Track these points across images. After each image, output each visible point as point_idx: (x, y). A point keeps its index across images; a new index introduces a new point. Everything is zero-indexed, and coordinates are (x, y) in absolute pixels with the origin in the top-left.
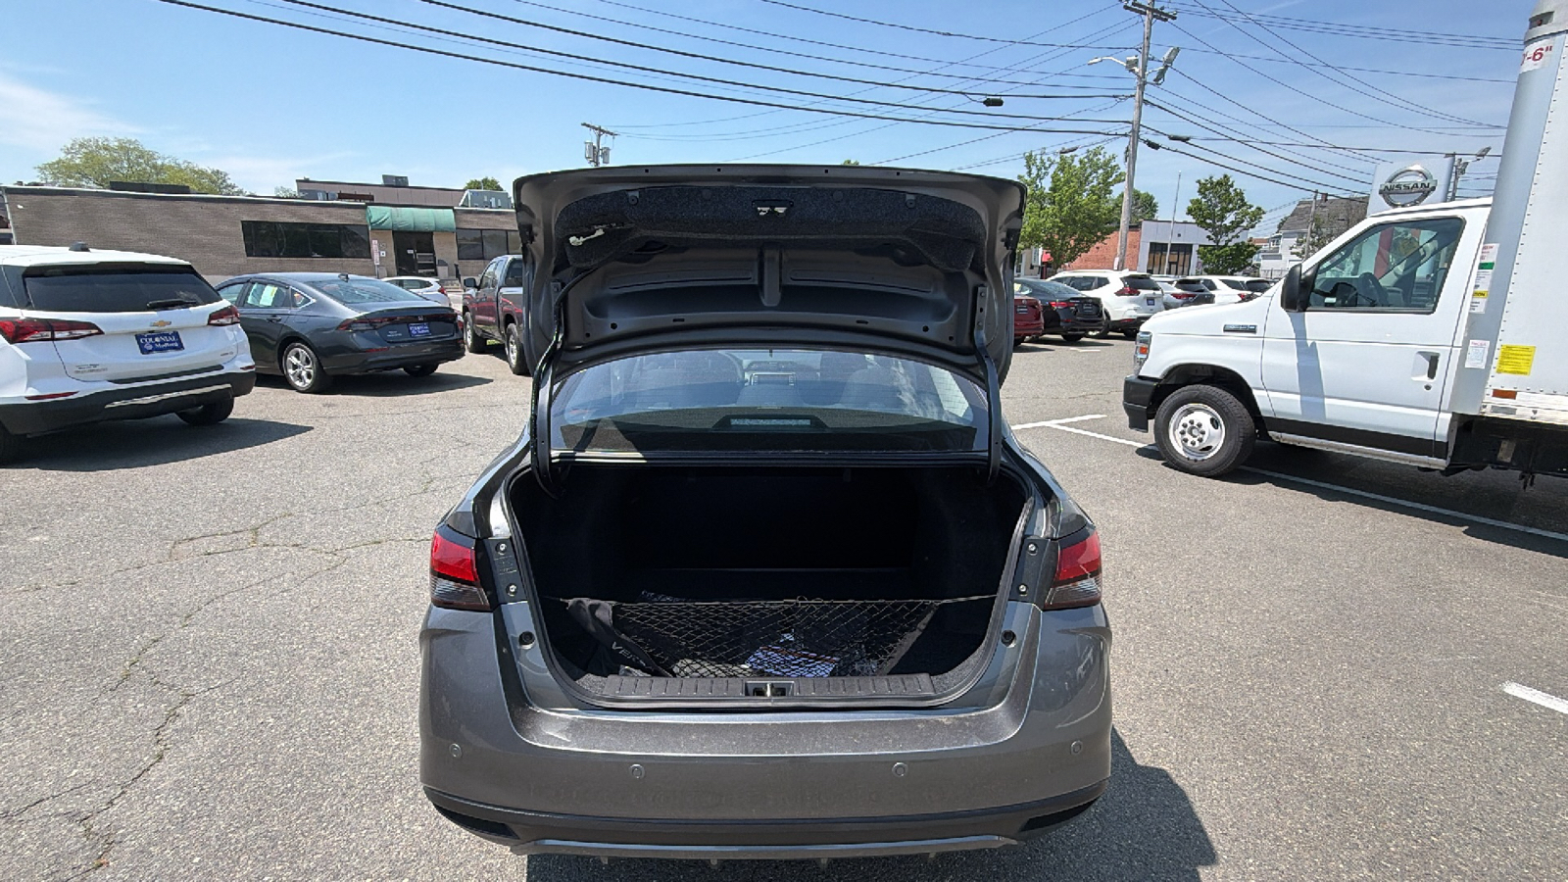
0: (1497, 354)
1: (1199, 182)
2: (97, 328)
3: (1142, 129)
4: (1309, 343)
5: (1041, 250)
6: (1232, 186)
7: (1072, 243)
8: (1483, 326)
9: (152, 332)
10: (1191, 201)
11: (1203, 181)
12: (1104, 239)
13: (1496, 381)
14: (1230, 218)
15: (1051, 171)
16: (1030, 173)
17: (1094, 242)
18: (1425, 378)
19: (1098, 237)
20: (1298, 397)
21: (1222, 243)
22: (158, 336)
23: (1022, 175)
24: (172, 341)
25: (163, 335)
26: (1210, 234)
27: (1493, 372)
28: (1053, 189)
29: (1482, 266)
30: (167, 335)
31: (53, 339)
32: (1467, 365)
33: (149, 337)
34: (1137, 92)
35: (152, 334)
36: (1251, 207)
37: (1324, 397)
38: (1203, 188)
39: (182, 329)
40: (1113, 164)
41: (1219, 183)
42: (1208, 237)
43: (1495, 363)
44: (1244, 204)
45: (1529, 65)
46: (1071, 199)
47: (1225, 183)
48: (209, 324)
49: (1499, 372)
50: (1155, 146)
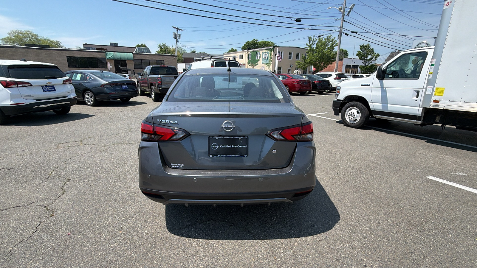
0: (435, 90)
1: (360, 46)
2: (31, 84)
3: (343, 29)
4: (384, 88)
5: (313, 67)
6: (370, 47)
7: (322, 64)
8: (431, 82)
9: (46, 85)
10: (358, 52)
11: (361, 46)
13: (434, 98)
14: (369, 57)
15: (316, 42)
16: (310, 43)
17: (329, 64)
18: (416, 98)
19: (330, 63)
20: (381, 104)
21: (367, 65)
22: (48, 87)
23: (307, 43)
24: (52, 88)
25: (50, 87)
26: (363, 62)
27: (433, 95)
28: (317, 48)
29: (432, 65)
30: (51, 87)
31: (18, 87)
32: (427, 94)
33: (45, 87)
34: (342, 18)
35: (46, 86)
36: (376, 53)
37: (388, 104)
38: (362, 48)
39: (54, 85)
40: (335, 40)
41: (366, 46)
43: (434, 93)
44: (374, 53)
45: (445, 7)
46: (322, 50)
47: (368, 46)
48: (63, 84)
49: (435, 95)
50: (347, 35)
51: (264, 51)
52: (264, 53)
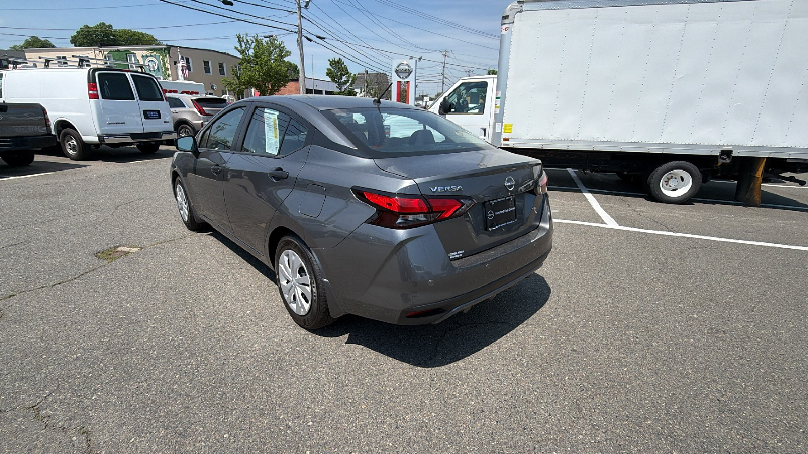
0: (503, 127)
1: (329, 60)
3: (303, 30)
5: (253, 90)
6: (343, 63)
7: (270, 86)
8: (499, 118)
10: (327, 69)
11: (331, 60)
12: (285, 85)
13: (504, 136)
14: (344, 78)
15: (253, 46)
16: (241, 46)
17: (281, 87)
19: (283, 85)
21: (343, 90)
23: (237, 47)
26: (338, 86)
27: (503, 133)
28: (256, 56)
29: (497, 98)
32: (495, 131)
34: (297, 10)
36: (351, 74)
38: (332, 63)
40: (282, 46)
41: (338, 62)
42: (337, 87)
43: (503, 130)
44: (348, 72)
45: (504, 32)
46: (266, 62)
47: (339, 62)
49: (505, 132)
50: (310, 40)
51: (148, 53)
52: (147, 56)
